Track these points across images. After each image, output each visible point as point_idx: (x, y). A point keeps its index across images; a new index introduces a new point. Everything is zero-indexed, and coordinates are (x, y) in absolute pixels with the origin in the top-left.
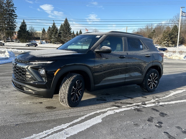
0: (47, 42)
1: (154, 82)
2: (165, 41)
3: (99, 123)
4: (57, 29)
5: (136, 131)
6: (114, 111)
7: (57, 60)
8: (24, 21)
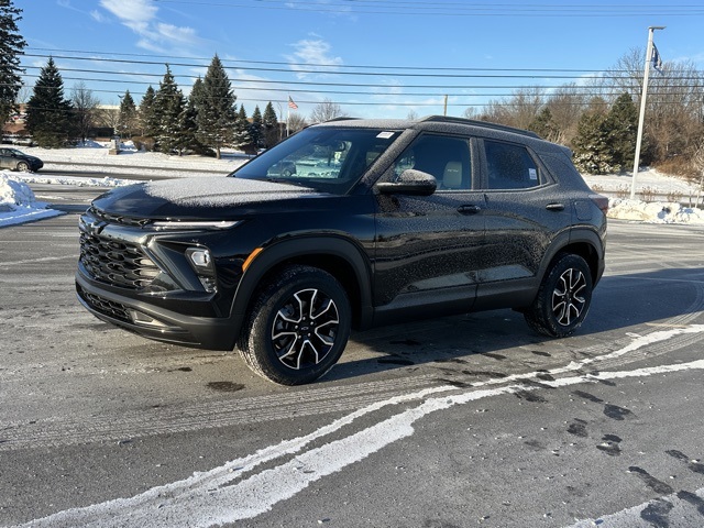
0: (139, 148)
1: (575, 302)
2: (585, 151)
3: (406, 438)
4: (181, 98)
5: (537, 463)
6: (448, 398)
7: (253, 218)
8: (51, 63)
